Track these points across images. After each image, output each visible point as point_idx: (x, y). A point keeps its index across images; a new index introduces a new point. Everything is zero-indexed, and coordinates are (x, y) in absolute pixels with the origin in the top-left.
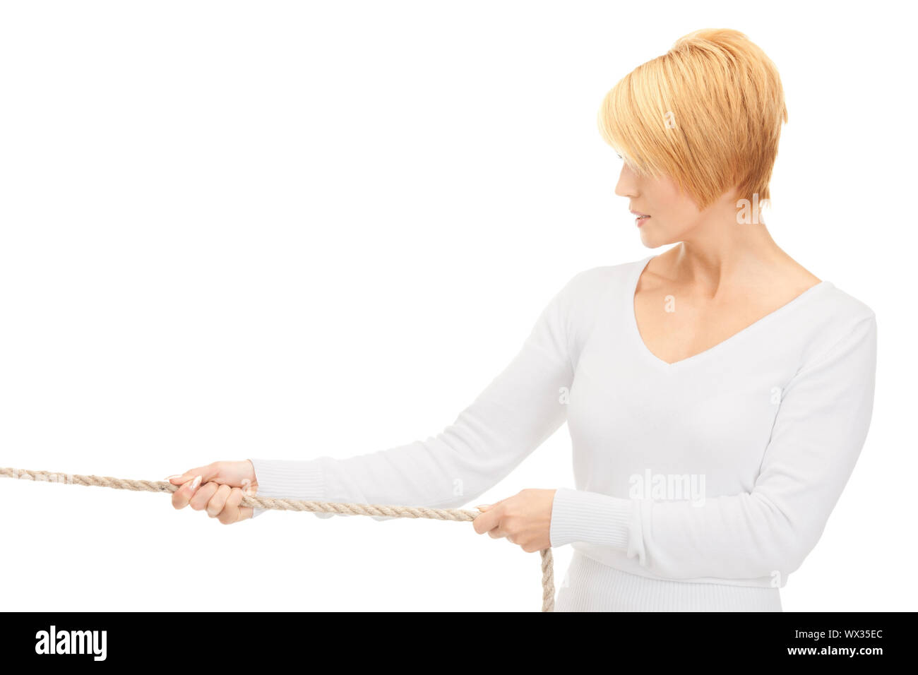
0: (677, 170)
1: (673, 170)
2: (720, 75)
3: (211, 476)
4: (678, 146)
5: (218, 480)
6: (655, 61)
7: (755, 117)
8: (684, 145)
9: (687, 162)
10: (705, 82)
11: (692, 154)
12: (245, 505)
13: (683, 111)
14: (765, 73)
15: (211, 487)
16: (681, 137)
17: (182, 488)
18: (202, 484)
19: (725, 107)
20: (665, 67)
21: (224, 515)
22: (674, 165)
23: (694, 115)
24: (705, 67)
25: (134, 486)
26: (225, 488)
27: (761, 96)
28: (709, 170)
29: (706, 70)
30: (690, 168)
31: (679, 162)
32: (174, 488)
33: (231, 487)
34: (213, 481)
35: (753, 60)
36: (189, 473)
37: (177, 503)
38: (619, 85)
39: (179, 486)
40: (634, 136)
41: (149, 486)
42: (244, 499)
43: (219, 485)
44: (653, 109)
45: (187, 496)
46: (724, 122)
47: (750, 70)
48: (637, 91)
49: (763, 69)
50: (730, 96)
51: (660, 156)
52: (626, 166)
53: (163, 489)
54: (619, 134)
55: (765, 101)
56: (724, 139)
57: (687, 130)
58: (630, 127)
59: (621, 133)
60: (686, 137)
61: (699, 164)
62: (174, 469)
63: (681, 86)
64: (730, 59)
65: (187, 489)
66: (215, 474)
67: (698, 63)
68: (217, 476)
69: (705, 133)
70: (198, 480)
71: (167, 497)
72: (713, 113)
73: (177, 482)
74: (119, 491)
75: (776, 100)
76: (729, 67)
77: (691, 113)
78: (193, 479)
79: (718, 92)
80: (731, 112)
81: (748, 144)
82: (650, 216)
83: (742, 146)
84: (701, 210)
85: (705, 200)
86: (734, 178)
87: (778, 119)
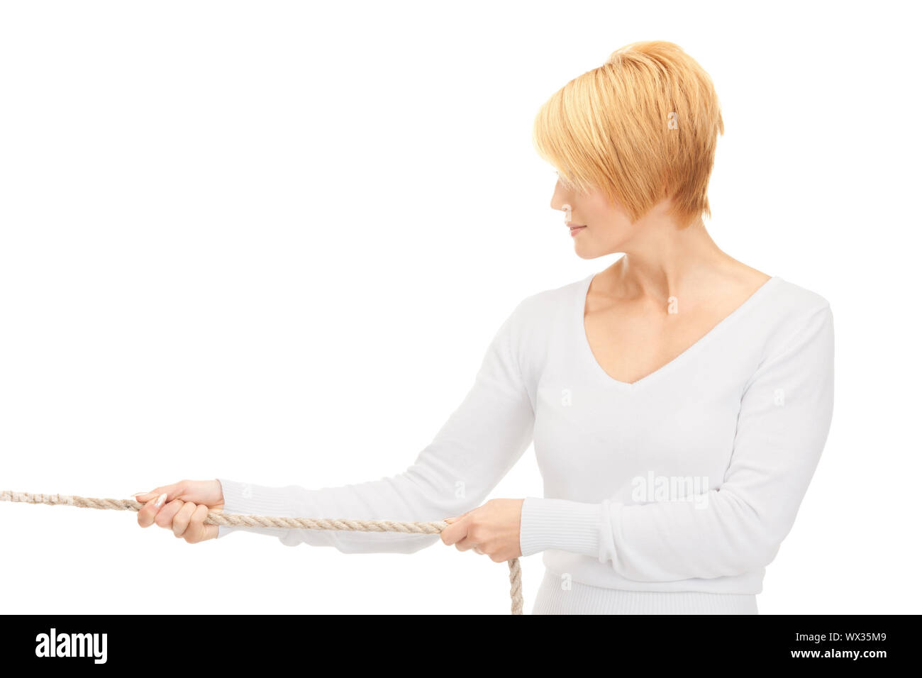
0: (606, 182)
1: (603, 183)
2: (650, 87)
3: (178, 493)
4: (607, 159)
5: (184, 498)
6: (588, 74)
7: (687, 127)
8: (614, 158)
9: (617, 173)
10: (635, 93)
11: (622, 166)
12: (211, 522)
13: (613, 122)
15: (176, 504)
16: (610, 148)
17: (146, 505)
18: (167, 502)
19: (656, 119)
20: (597, 80)
21: (188, 533)
22: (603, 177)
23: (624, 127)
24: (636, 78)
25: (99, 505)
26: (191, 506)
27: (692, 108)
28: (640, 181)
29: (637, 82)
30: (619, 180)
31: (608, 174)
32: (139, 505)
33: (197, 505)
34: (179, 499)
35: (685, 71)
36: (155, 491)
37: (143, 521)
38: (552, 99)
39: (144, 503)
40: (564, 148)
41: (114, 504)
42: (209, 516)
43: (185, 502)
44: (583, 122)
45: (152, 513)
46: (653, 132)
47: (681, 81)
48: (567, 102)
49: (696, 80)
50: (660, 108)
51: (589, 168)
52: (559, 181)
53: (128, 507)
54: (549, 146)
55: (696, 111)
56: (654, 150)
57: (617, 142)
58: (560, 140)
59: (551, 146)
60: (615, 148)
61: (629, 176)
62: (144, 487)
63: (612, 98)
64: (661, 70)
65: (152, 506)
66: (181, 491)
67: (629, 75)
68: (183, 494)
69: (635, 145)
70: (163, 497)
71: (133, 515)
72: (643, 124)
73: (143, 499)
74: (84, 510)
75: (709, 112)
76: (660, 78)
77: (620, 124)
78: (158, 497)
79: (648, 103)
80: (661, 123)
81: (679, 155)
82: (586, 226)
83: (673, 156)
84: (633, 222)
85: (636, 213)
86: (666, 191)
87: (712, 130)
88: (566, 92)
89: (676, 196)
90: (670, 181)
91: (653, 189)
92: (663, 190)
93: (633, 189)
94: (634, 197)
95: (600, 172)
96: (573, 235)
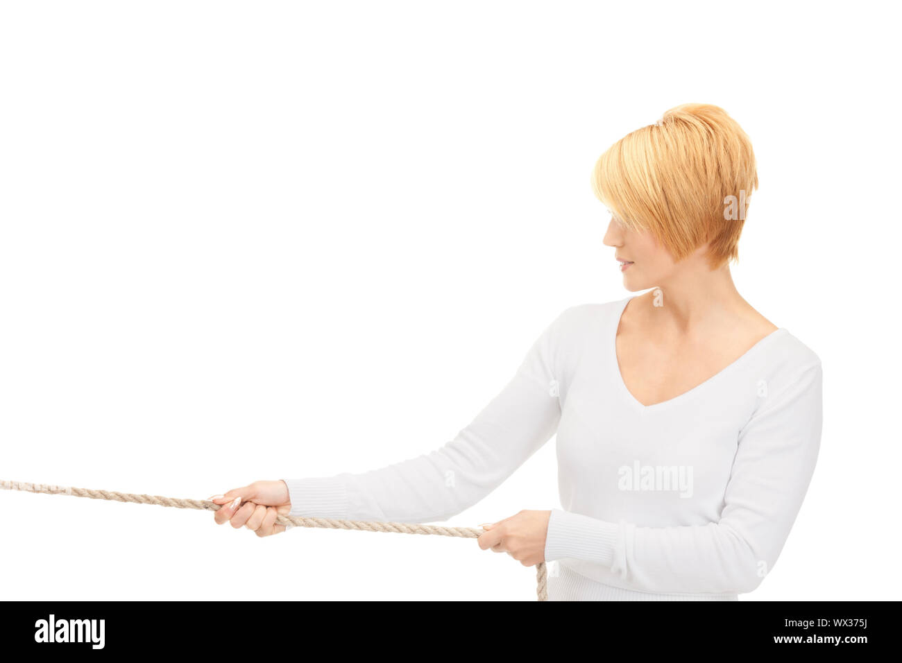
0: (657, 226)
1: (654, 226)
2: (699, 146)
3: (250, 497)
4: (659, 206)
5: (256, 501)
6: (644, 129)
7: (728, 182)
8: (664, 206)
9: (666, 220)
10: (686, 150)
11: (670, 213)
13: (665, 175)
14: (739, 145)
15: (249, 507)
16: (662, 198)
17: (223, 508)
18: (243, 503)
19: (702, 173)
20: (652, 136)
22: (655, 221)
23: (674, 179)
24: (686, 137)
25: (181, 505)
26: (262, 509)
27: (734, 165)
28: (686, 228)
29: (687, 140)
30: (668, 225)
31: (659, 218)
32: (217, 507)
33: (267, 507)
34: (251, 502)
35: (729, 134)
36: (229, 493)
37: (219, 519)
38: (612, 148)
39: (221, 505)
40: (621, 194)
41: (194, 504)
42: (278, 519)
43: (257, 505)
44: (640, 173)
45: (227, 515)
46: (700, 186)
47: (726, 143)
48: (626, 154)
49: (738, 142)
50: (706, 164)
51: (642, 212)
52: (613, 219)
53: (207, 508)
55: (737, 169)
56: (699, 201)
57: (668, 192)
58: (619, 187)
59: (610, 192)
60: (666, 198)
61: (677, 223)
62: (216, 491)
63: (665, 153)
64: (709, 132)
65: (228, 509)
66: (253, 495)
67: (679, 133)
68: (254, 498)
69: (683, 196)
70: (238, 501)
72: (691, 178)
73: (219, 503)
74: (168, 508)
75: (748, 170)
76: (708, 139)
77: (671, 177)
78: (233, 500)
79: (696, 159)
80: (707, 178)
81: (720, 207)
82: (633, 262)
83: (715, 209)
84: (676, 260)
85: (679, 254)
86: (707, 236)
87: (749, 185)
88: (625, 144)
89: (714, 242)
90: (711, 229)
91: (696, 233)
92: (704, 234)
93: (679, 234)
94: (679, 241)
95: (652, 216)
96: (623, 270)
